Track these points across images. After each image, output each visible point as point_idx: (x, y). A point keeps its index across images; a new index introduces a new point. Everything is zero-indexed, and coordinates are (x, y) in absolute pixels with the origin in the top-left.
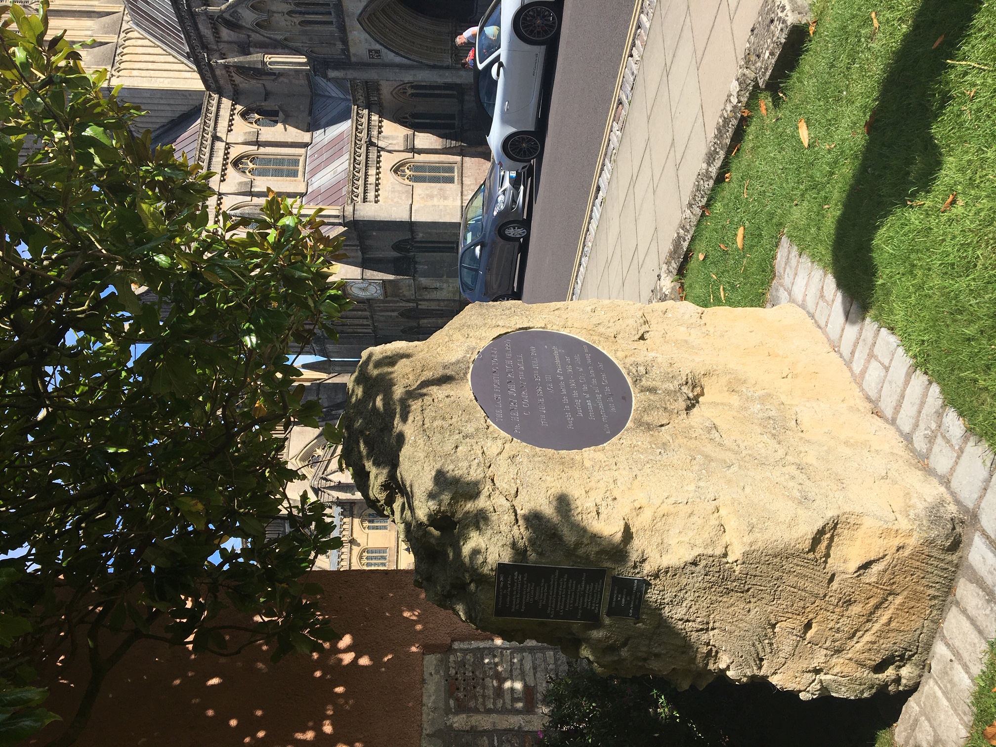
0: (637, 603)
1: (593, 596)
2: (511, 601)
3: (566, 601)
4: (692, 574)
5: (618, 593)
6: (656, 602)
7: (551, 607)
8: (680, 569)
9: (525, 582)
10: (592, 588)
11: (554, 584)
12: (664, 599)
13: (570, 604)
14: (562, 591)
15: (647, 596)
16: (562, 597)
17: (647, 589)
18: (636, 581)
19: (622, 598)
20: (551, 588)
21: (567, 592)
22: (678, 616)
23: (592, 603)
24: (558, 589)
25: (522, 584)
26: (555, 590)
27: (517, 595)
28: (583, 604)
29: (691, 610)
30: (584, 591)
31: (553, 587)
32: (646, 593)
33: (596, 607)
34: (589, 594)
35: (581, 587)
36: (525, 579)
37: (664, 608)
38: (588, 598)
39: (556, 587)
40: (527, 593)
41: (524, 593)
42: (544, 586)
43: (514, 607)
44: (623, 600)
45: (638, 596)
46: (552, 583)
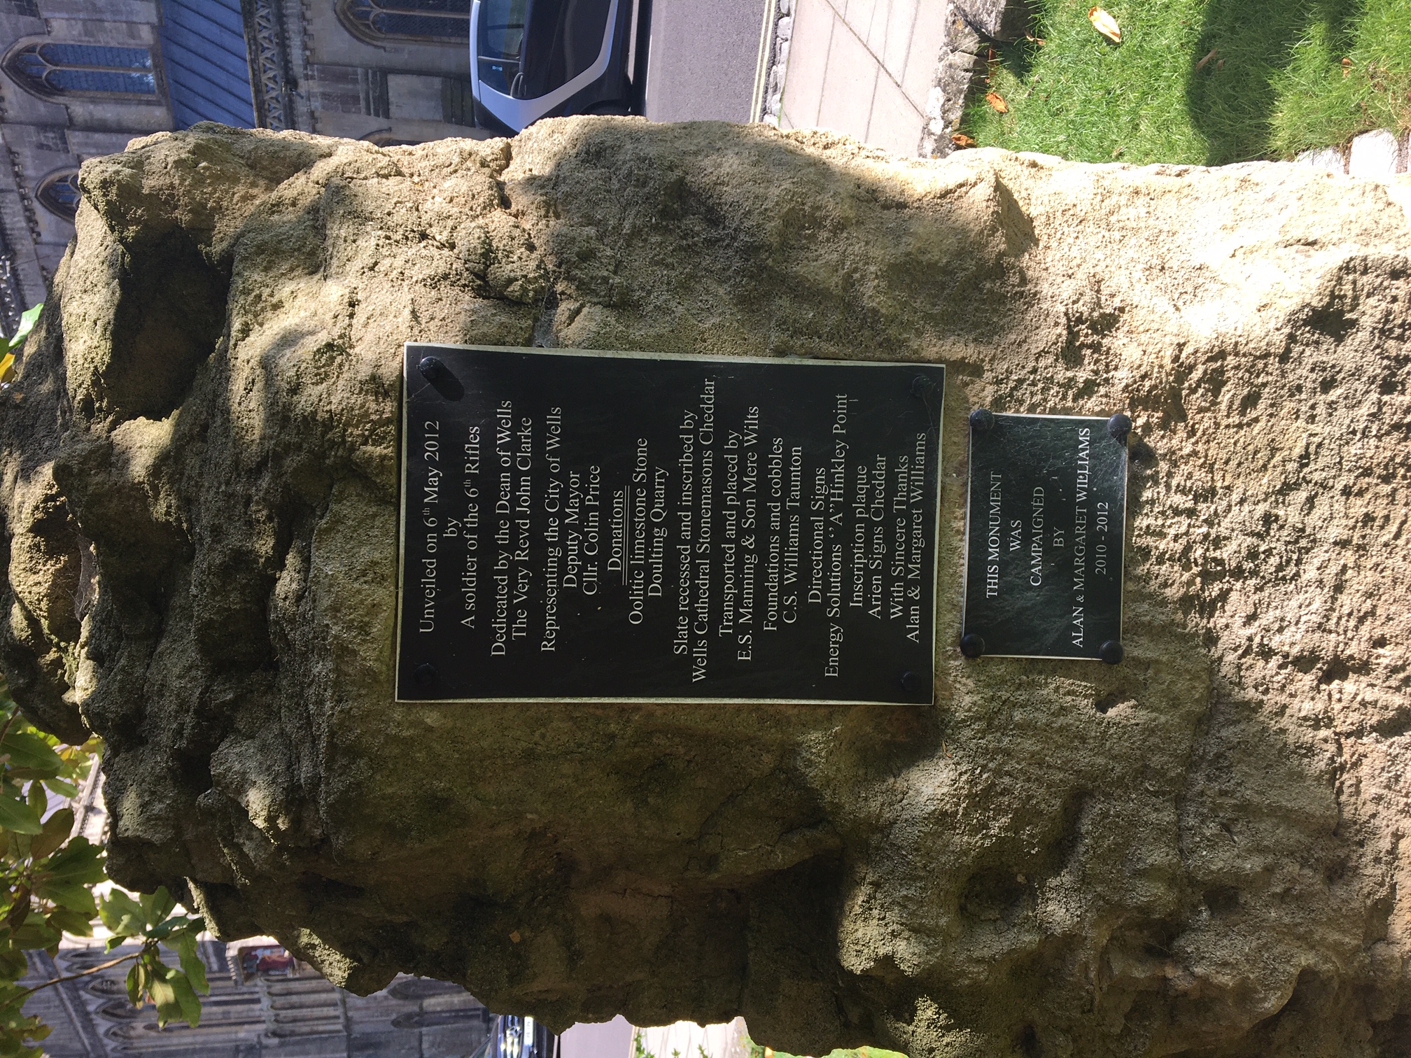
0: (1100, 567)
1: (889, 539)
2: (487, 590)
3: (761, 574)
4: (1327, 386)
5: (1008, 512)
6: (1184, 559)
7: (693, 615)
8: (1273, 364)
9: (554, 462)
10: (880, 483)
11: (697, 468)
12: (1218, 542)
13: (784, 590)
14: (741, 513)
15: (1142, 522)
16: (741, 551)
17: (1137, 482)
18: (1084, 435)
19: (1026, 539)
20: (687, 500)
21: (763, 513)
22: (1292, 641)
23: (888, 581)
24: (719, 503)
25: (540, 477)
26: (706, 503)
27: (513, 547)
28: (847, 595)
29: (1347, 601)
30: (846, 507)
31: (697, 486)
32: (1136, 506)
33: (908, 602)
34: (870, 526)
35: (830, 479)
36: (553, 443)
37: (1224, 596)
38: (868, 551)
39: (707, 489)
40: (564, 530)
41: (551, 534)
42: (650, 486)
43: (500, 624)
44: (1036, 551)
45: (1102, 524)
46: (686, 461)
